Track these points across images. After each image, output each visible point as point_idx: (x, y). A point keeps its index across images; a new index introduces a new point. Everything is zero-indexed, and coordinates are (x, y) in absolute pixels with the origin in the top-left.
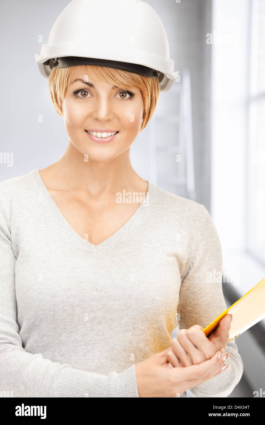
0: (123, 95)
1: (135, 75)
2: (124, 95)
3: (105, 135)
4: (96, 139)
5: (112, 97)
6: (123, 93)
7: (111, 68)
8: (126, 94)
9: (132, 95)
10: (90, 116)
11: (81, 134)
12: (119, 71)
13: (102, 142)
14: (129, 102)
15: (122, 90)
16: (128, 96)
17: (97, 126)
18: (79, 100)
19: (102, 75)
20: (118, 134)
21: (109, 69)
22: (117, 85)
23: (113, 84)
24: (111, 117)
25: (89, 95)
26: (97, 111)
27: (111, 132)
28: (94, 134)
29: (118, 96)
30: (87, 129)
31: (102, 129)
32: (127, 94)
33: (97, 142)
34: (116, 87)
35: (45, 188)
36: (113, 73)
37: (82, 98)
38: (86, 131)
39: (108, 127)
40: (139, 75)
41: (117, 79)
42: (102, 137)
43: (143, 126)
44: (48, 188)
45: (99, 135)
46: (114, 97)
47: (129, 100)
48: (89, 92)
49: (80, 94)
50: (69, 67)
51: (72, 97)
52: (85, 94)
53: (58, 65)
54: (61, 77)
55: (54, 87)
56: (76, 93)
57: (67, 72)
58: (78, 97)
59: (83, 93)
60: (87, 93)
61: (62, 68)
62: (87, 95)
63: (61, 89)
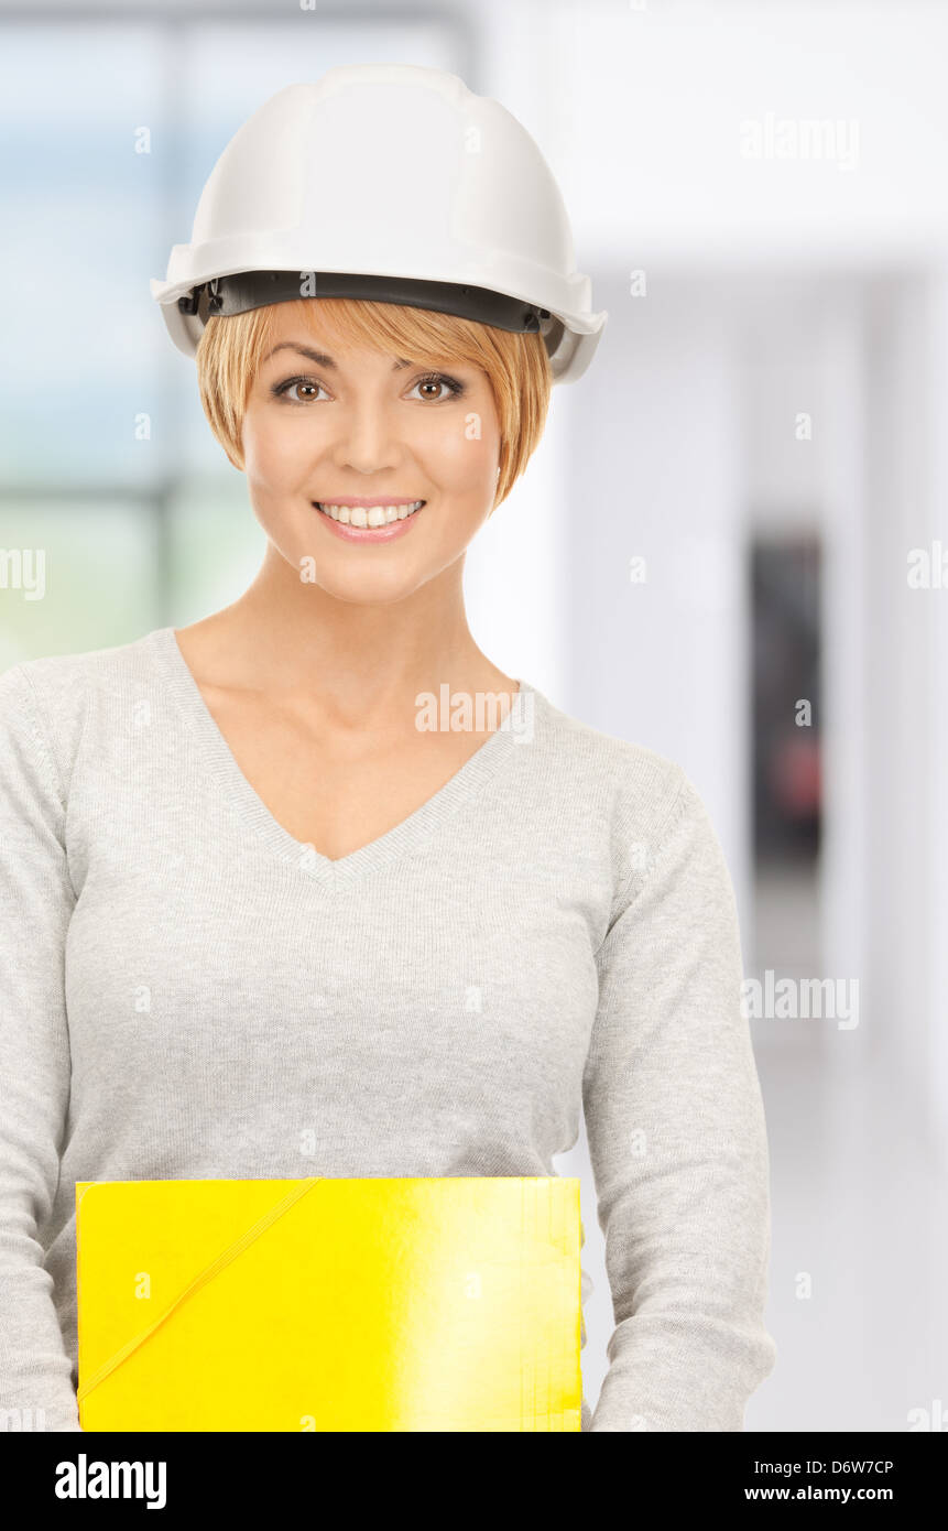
0: (429, 390)
1: (466, 322)
2: (434, 388)
3: (378, 516)
4: (354, 533)
5: (396, 395)
6: (429, 382)
7: (389, 306)
8: (438, 386)
9: (456, 387)
10: (326, 457)
11: (300, 516)
12: (412, 311)
13: (372, 539)
14: (450, 407)
15: (424, 375)
16: (445, 391)
17: (352, 489)
18: (288, 409)
19: (360, 327)
20: (425, 510)
21: (381, 307)
22: (406, 357)
23: (396, 355)
24: (393, 459)
25: (322, 395)
26: (345, 442)
27: (397, 503)
28: (344, 515)
29: (416, 393)
30: (319, 498)
31: (368, 497)
32: (443, 386)
33: (355, 540)
34: (406, 363)
35: (189, 681)
36: (391, 318)
37: (299, 404)
38: (317, 505)
39: (386, 489)
40: (477, 325)
41: (406, 339)
42: (369, 527)
43: (503, 488)
44: (201, 682)
45: (358, 516)
46: (401, 396)
47: (448, 402)
48: (322, 384)
49: (292, 392)
50: (255, 309)
51: (268, 402)
52: (308, 391)
53: (224, 306)
54: (232, 344)
55: (214, 378)
56: (280, 389)
57: (249, 326)
58: (287, 401)
59: (304, 389)
60: (317, 387)
61: (234, 316)
62: (317, 393)
63: (235, 382)
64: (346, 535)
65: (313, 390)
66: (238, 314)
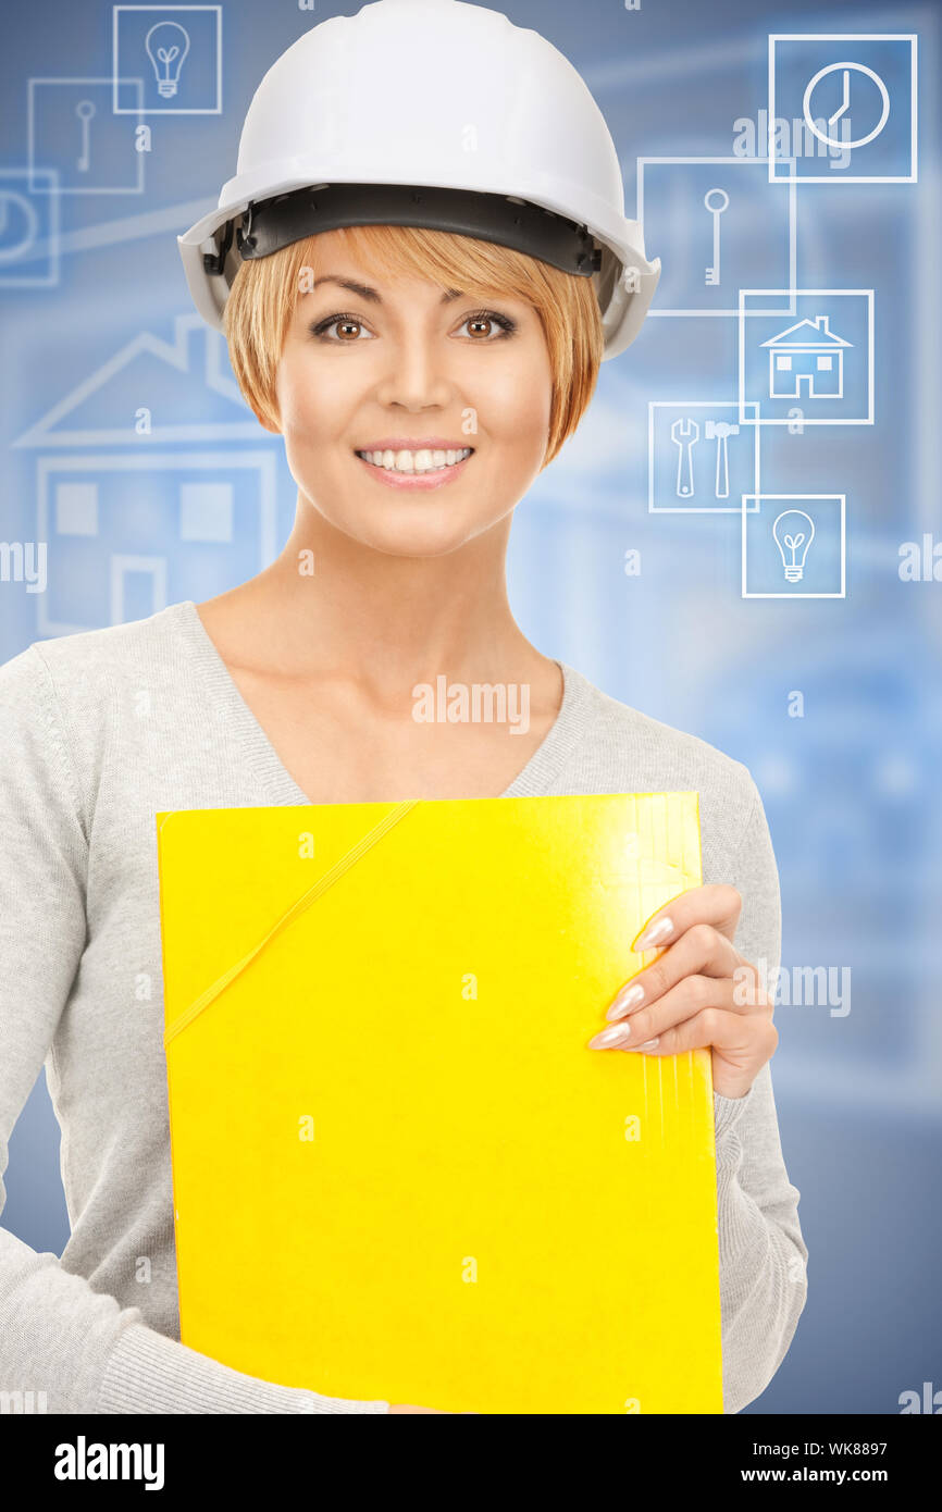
0: (478, 327)
1: (521, 257)
2: (483, 327)
3: (425, 460)
4: (402, 479)
5: (443, 332)
6: (478, 318)
7: (436, 233)
8: (488, 324)
9: (507, 326)
10: (369, 397)
11: (341, 462)
12: (461, 240)
13: (418, 488)
14: (502, 345)
15: (474, 311)
16: (495, 329)
17: (397, 430)
18: (328, 348)
19: (408, 257)
20: (474, 458)
21: (426, 233)
22: (458, 288)
23: (445, 285)
24: (441, 395)
25: (364, 333)
26: (392, 379)
27: (444, 447)
28: (388, 459)
29: (464, 331)
30: (362, 444)
31: (415, 438)
32: (493, 324)
33: (400, 487)
34: (457, 294)
35: (218, 662)
36: (441, 248)
37: (341, 344)
38: (359, 454)
39: (432, 430)
40: (530, 259)
41: (455, 267)
42: (415, 472)
43: (555, 441)
44: (231, 663)
45: (405, 460)
46: (448, 334)
47: (499, 341)
48: (364, 322)
49: (332, 332)
50: (294, 242)
51: (308, 341)
52: (349, 330)
53: (257, 246)
54: (266, 285)
55: (246, 326)
56: (320, 329)
57: (285, 265)
58: (327, 340)
59: (344, 328)
60: (358, 325)
61: (267, 256)
62: (359, 331)
63: (271, 325)
64: (391, 481)
65: (354, 329)
66: (273, 253)
